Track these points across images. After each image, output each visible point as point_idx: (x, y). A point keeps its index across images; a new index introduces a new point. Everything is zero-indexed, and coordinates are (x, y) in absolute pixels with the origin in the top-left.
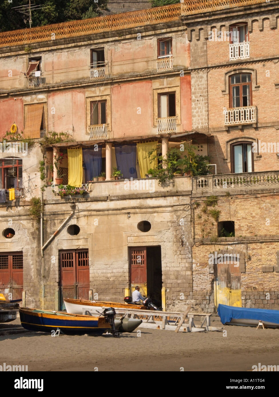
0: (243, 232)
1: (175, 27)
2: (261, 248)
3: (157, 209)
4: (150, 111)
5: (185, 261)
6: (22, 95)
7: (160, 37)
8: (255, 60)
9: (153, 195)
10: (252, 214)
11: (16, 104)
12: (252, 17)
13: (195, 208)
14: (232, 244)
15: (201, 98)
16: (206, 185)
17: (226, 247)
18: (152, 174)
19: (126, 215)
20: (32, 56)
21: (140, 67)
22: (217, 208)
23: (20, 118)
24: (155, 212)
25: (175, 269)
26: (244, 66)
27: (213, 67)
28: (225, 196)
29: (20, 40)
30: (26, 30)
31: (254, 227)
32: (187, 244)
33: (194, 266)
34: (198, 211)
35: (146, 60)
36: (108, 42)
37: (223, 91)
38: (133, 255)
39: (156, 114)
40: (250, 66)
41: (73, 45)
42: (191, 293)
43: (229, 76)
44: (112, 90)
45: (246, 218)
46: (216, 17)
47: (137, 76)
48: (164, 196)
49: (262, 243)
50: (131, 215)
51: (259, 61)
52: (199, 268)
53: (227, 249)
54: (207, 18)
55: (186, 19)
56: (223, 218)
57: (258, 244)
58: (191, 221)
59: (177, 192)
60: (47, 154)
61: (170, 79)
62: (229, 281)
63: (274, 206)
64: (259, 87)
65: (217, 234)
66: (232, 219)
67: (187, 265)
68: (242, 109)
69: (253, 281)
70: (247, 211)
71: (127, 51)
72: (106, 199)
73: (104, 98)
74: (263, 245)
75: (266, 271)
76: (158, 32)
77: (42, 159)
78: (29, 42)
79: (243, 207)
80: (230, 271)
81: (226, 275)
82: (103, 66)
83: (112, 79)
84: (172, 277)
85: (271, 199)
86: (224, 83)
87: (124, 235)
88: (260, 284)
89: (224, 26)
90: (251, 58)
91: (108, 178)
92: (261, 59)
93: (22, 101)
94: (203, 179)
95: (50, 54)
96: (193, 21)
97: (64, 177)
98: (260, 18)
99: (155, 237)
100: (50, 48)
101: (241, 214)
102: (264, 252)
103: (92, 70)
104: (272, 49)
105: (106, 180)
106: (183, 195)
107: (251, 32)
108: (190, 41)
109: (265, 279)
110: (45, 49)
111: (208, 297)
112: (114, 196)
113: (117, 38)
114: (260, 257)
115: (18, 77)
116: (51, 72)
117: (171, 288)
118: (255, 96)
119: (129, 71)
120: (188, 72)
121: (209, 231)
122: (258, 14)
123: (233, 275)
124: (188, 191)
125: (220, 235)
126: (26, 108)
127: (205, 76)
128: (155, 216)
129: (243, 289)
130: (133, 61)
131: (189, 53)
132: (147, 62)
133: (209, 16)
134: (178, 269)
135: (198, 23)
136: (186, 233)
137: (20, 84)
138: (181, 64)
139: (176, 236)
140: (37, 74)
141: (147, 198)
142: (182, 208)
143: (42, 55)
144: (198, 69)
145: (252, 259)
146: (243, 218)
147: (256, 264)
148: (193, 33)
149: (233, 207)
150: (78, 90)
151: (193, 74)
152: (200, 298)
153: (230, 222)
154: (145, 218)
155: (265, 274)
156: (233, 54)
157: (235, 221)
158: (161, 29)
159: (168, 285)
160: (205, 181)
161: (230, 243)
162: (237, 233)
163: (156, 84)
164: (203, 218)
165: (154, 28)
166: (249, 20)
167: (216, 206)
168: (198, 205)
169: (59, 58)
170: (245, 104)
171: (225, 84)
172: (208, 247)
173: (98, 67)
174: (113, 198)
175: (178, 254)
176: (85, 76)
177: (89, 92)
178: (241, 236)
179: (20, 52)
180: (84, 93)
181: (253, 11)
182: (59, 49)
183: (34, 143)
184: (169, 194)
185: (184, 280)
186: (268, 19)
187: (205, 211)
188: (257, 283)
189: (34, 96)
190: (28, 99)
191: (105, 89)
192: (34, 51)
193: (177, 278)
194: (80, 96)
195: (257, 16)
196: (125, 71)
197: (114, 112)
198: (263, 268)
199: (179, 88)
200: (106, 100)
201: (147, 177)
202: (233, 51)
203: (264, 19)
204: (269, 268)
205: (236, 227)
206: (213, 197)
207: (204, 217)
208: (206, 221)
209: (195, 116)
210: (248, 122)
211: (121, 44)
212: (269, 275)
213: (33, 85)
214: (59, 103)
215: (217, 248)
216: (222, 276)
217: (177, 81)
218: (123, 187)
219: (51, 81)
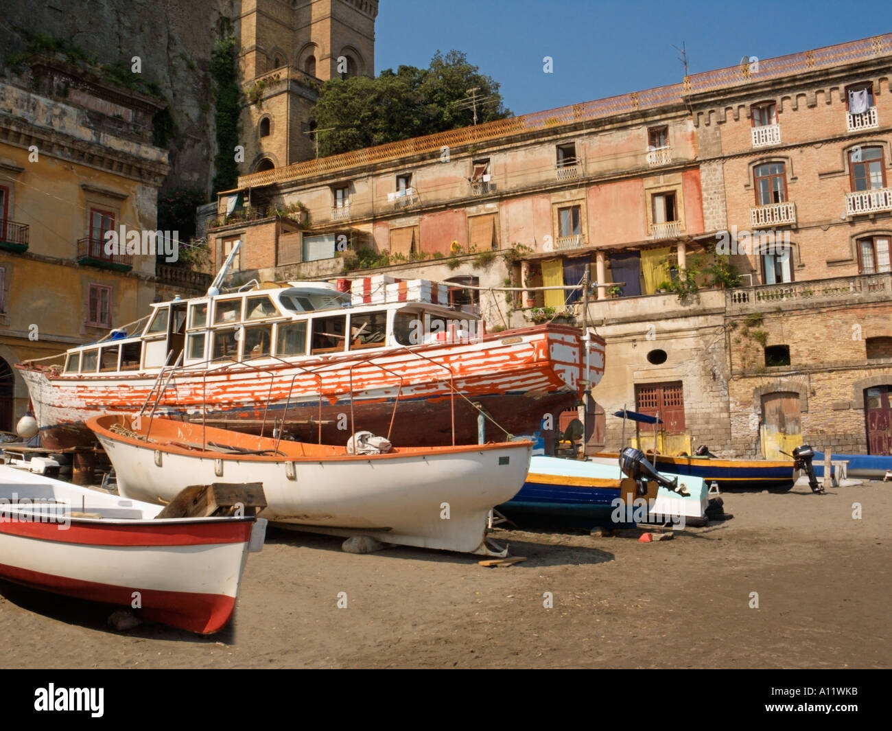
0: (803, 359)
1: (672, 112)
2: (830, 379)
3: (675, 334)
4: (641, 216)
5: (718, 399)
6: (465, 205)
7: (652, 126)
8: (789, 145)
9: (669, 315)
10: (814, 334)
11: (457, 217)
12: (781, 94)
13: (731, 331)
14: (787, 375)
15: (716, 195)
16: (744, 300)
17: (778, 379)
18: (666, 289)
19: (631, 344)
20: (477, 159)
21: (626, 163)
22: (762, 329)
23: (462, 233)
24: (672, 338)
25: (704, 410)
26: (774, 154)
27: (730, 157)
28: (775, 312)
29: (462, 140)
30: (470, 128)
31: (819, 352)
32: (722, 377)
33: (732, 405)
34: (735, 334)
35: (633, 153)
36: (580, 135)
37: (746, 186)
38: (641, 394)
39: (651, 220)
40: (782, 153)
41: (533, 141)
42: (729, 441)
43: (754, 167)
44: (587, 193)
45: (806, 341)
46: (733, 95)
47: (623, 173)
48: (686, 316)
49: (831, 371)
50: (638, 344)
51: (795, 147)
52: (739, 409)
53: (781, 381)
54: (722, 97)
55: (692, 100)
56: (773, 341)
57: (825, 374)
58: (726, 347)
59: (705, 310)
60: (514, 271)
61: (669, 175)
62: (782, 424)
63: (847, 323)
64: (796, 178)
65: (764, 363)
66: (785, 343)
67: (722, 405)
68: (775, 206)
69: (818, 422)
70: (807, 331)
71: (607, 145)
72: (600, 323)
73: (577, 203)
74: (833, 375)
75: (838, 408)
76: (649, 119)
77: (507, 277)
78: (474, 141)
79: (800, 326)
80: (784, 410)
81: (777, 416)
82: (575, 164)
83: (589, 179)
84: (700, 421)
85: (842, 314)
86: (747, 176)
87: (628, 368)
88: (830, 426)
89: (743, 106)
90: (782, 144)
91: (601, 297)
92: (798, 143)
93: (465, 213)
94: (741, 292)
95: (502, 155)
96: (701, 101)
97: (537, 299)
98: (793, 95)
99: (674, 370)
100: (502, 147)
101: (799, 335)
102: (834, 383)
103: (559, 170)
104: (812, 132)
105: (599, 299)
106: (712, 314)
107: (780, 112)
108: (697, 126)
109: (838, 419)
110: (495, 149)
111: (753, 446)
112: (612, 319)
113: (593, 130)
114: (828, 391)
115: (459, 184)
116: (503, 176)
117: (698, 437)
118: (792, 190)
119: (611, 168)
120: (693, 166)
121: (751, 359)
122: (790, 89)
123: (787, 416)
124: (721, 308)
125: (768, 364)
126: (471, 221)
127: (720, 168)
128: (672, 343)
129: (804, 433)
130: (615, 156)
131: (693, 143)
132: (635, 156)
133: (724, 94)
134: (708, 411)
135: (708, 104)
136: (719, 363)
137: (462, 192)
138: (682, 157)
139: (704, 368)
140: (487, 178)
141: (659, 320)
142: (712, 330)
143: (491, 156)
144: (710, 160)
145: (817, 394)
146: (802, 340)
147: (823, 400)
148: (700, 117)
149: (786, 326)
150: (542, 195)
151: (702, 167)
152: (741, 447)
153: (783, 346)
154: (658, 346)
155: (837, 413)
156: (757, 139)
157: (791, 345)
158: (653, 116)
159: (694, 432)
160: (744, 295)
161: (785, 373)
162: (793, 361)
163: (649, 182)
164: (742, 342)
165: (644, 114)
166: (778, 98)
167: (761, 326)
168: (735, 326)
169: (513, 158)
170: (777, 201)
171: (749, 177)
172: (752, 381)
173: (565, 166)
174: (610, 322)
175: (708, 390)
176: (550, 178)
177: (555, 197)
178: (800, 364)
179: (462, 155)
180: (549, 198)
181: (784, 86)
182: (513, 148)
183: (495, 256)
184: (692, 313)
185: (718, 425)
186: (804, 95)
187: (745, 334)
188: (826, 425)
189: (481, 206)
190: (472, 210)
191: (578, 192)
192: (480, 152)
193: (707, 423)
194: (543, 203)
195: (789, 92)
196: (605, 169)
197: (591, 219)
198: (834, 405)
199: (681, 186)
200: (579, 206)
201: (657, 293)
202: (757, 136)
203: (798, 96)
204: (844, 404)
205: (792, 352)
206: (756, 314)
207: (745, 341)
208: (747, 346)
209: (708, 219)
210: (784, 222)
211: (598, 137)
212: (843, 413)
213: (479, 192)
214: (515, 212)
215: (765, 381)
216: (772, 417)
217: (678, 177)
218: (625, 307)
219: (503, 187)
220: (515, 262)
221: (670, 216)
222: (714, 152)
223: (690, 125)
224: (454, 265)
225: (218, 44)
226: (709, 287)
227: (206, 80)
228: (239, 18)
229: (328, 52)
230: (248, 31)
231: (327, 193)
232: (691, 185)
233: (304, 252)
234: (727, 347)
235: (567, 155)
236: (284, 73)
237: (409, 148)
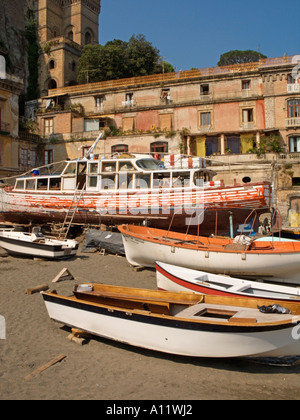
1: (252, 74)
3: (255, 171)
4: (238, 118)
6: (157, 109)
7: (243, 80)
9: (252, 163)
11: (154, 114)
13: (278, 170)
15: (271, 112)
16: (284, 158)
18: (251, 152)
19: (235, 174)
20: (164, 88)
21: (231, 95)
22: (292, 170)
23: (157, 121)
24: (253, 172)
26: (296, 96)
27: (277, 96)
28: (297, 163)
29: (157, 80)
30: (161, 75)
34: (280, 172)
36: (212, 81)
37: (283, 109)
39: (241, 120)
40: (299, 96)
41: (190, 82)
43: (287, 101)
44: (214, 107)
47: (230, 99)
48: (259, 163)
50: (238, 174)
52: (280, 203)
53: (298, 192)
55: (262, 70)
56: (295, 175)
59: (267, 161)
60: (184, 140)
61: (249, 102)
62: (297, 209)
65: (291, 184)
68: (295, 118)
71: (222, 86)
72: (222, 164)
73: (209, 111)
76: (242, 77)
77: (181, 142)
78: (163, 81)
81: (296, 206)
82: (208, 94)
83: (215, 101)
86: (284, 104)
89: (284, 74)
91: (223, 153)
93: (158, 112)
94: (283, 154)
95: (176, 87)
96: (267, 71)
100: (175, 84)
103: (201, 96)
105: (221, 154)
108: (263, 82)
110: (172, 85)
112: (227, 163)
113: (217, 79)
115: (155, 99)
116: (176, 97)
119: (225, 97)
120: (262, 98)
121: (286, 182)
125: (293, 185)
126: (160, 116)
127: (273, 100)
128: (253, 174)
130: (227, 92)
131: (261, 88)
132: (235, 92)
133: (277, 69)
135: (269, 72)
137: (156, 103)
138: (256, 94)
141: (248, 164)
143: (170, 88)
144: (269, 97)
148: (265, 78)
150: (193, 107)
151: (265, 99)
154: (247, 175)
156: (289, 89)
158: (244, 75)
160: (284, 156)
163: (241, 104)
165: (240, 74)
169: (180, 90)
170: (296, 116)
172: (286, 191)
173: (204, 94)
176: (197, 99)
177: (199, 108)
179: (157, 86)
180: (197, 108)
182: (181, 85)
184: (262, 162)
187: (284, 172)
189: (165, 110)
190: (161, 111)
191: (210, 106)
192: (165, 85)
194: (194, 110)
196: (222, 97)
197: (215, 118)
199: (255, 107)
200: (210, 113)
201: (247, 153)
202: (289, 87)
206: (289, 164)
207: (284, 175)
208: (285, 177)
209: (267, 122)
211: (219, 83)
213: (164, 104)
214: (182, 113)
215: (292, 192)
216: (294, 207)
217: (254, 103)
218: (233, 158)
219: (176, 102)
220: (184, 136)
221: (250, 119)
222: (270, 93)
223: (260, 80)
224: (156, 136)
225: (28, 23)
226: (270, 152)
227: (22, 40)
228: (37, 11)
229: (79, 30)
230: (42, 17)
231: (92, 99)
232: (260, 107)
233: (85, 127)
234: (276, 177)
235: (205, 89)
236: (61, 40)
237: (132, 82)
